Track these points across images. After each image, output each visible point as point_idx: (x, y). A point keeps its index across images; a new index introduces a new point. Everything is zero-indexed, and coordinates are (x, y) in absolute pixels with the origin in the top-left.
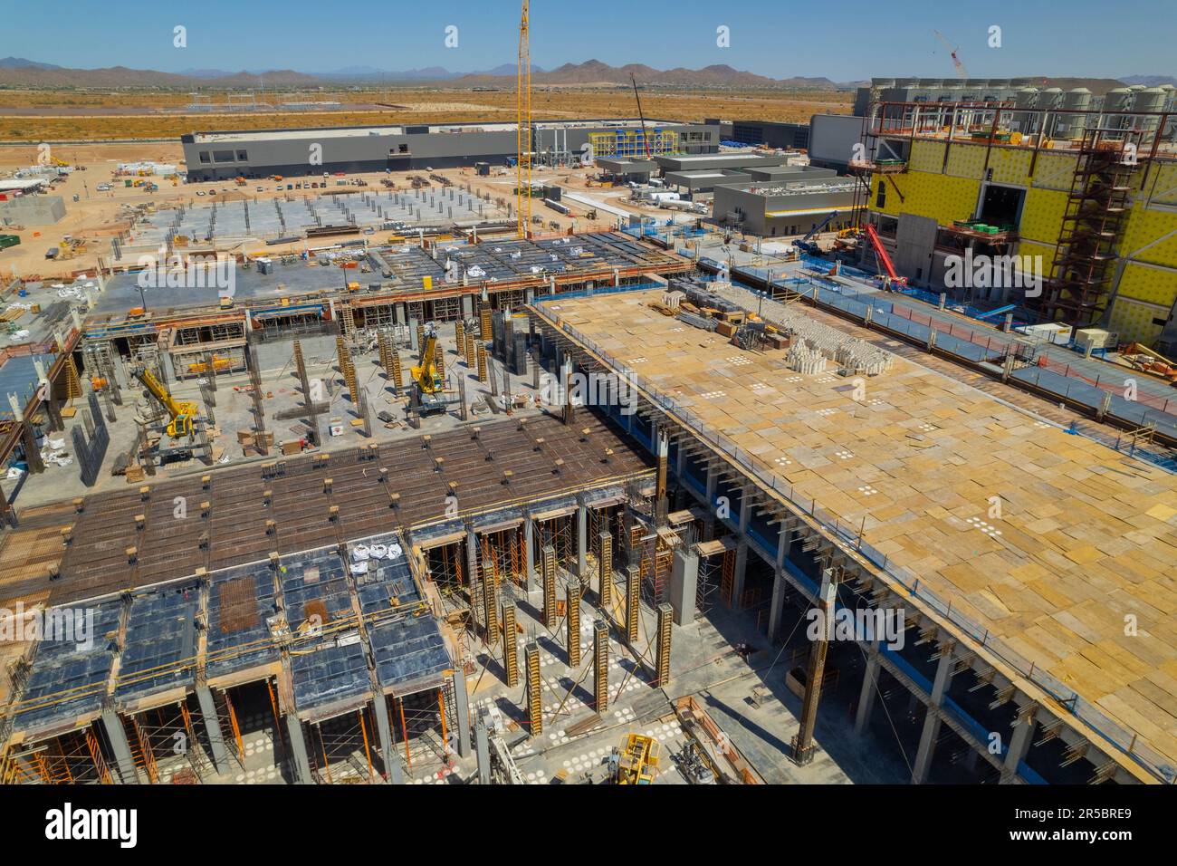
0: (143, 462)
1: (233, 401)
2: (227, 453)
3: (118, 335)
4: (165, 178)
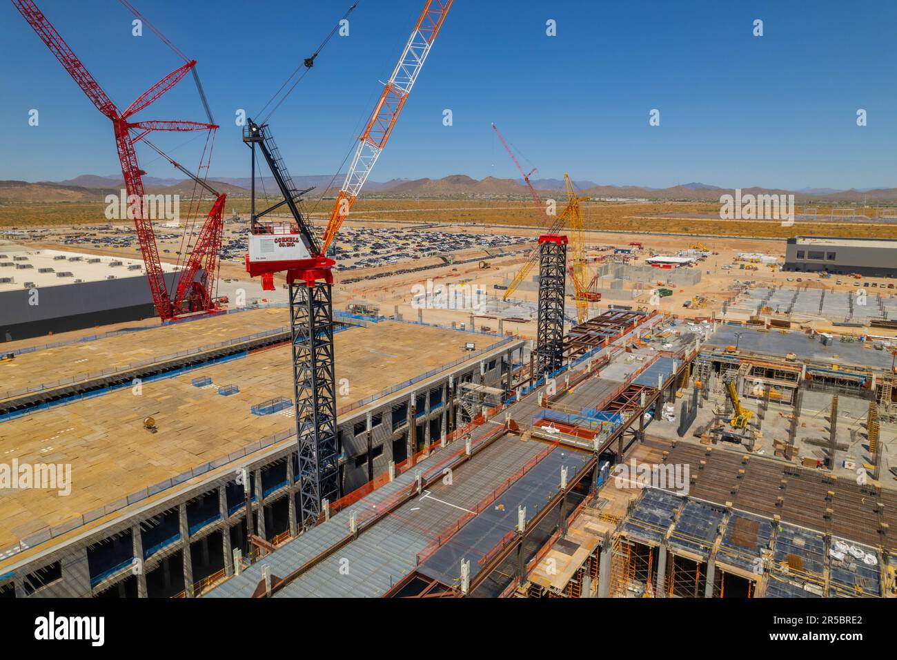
0: (712, 435)
1: (776, 420)
2: (763, 449)
3: (717, 359)
4: (767, 266)
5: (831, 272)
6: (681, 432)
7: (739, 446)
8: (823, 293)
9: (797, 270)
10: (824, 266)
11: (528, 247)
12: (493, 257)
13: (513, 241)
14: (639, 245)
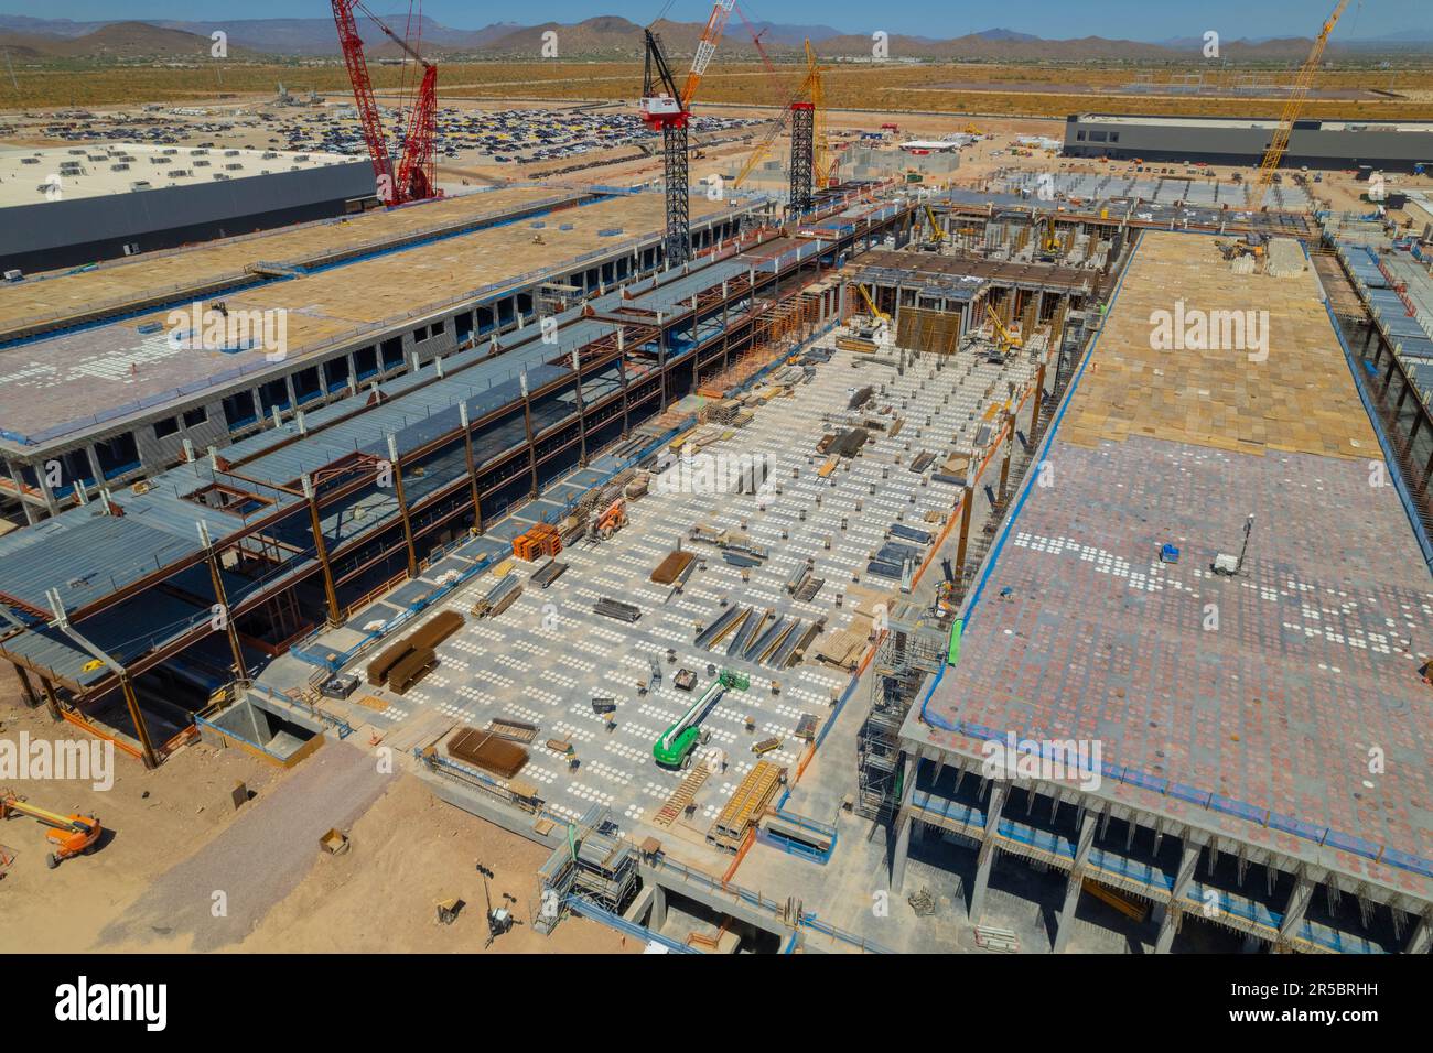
4: (1045, 151)
5: (1110, 157)
9: (1076, 155)
10: (1106, 149)
14: (894, 127)
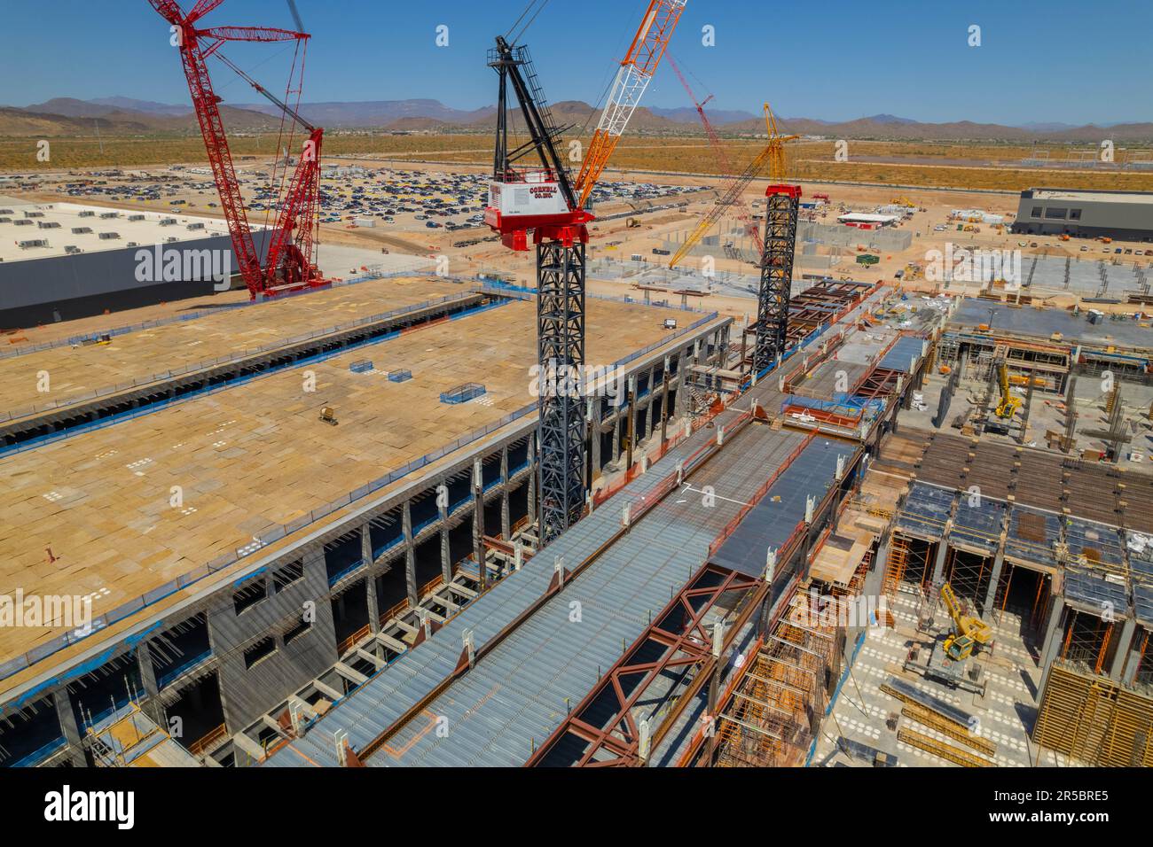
0: (975, 426)
1: (1043, 410)
2: (1034, 441)
3: (964, 340)
4: (991, 227)
5: (1073, 235)
6: (936, 422)
7: (1006, 437)
8: (1068, 262)
9: (1030, 232)
10: (1066, 227)
11: (682, 200)
12: (641, 213)
13: (663, 191)
14: (825, 198)
